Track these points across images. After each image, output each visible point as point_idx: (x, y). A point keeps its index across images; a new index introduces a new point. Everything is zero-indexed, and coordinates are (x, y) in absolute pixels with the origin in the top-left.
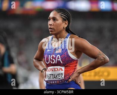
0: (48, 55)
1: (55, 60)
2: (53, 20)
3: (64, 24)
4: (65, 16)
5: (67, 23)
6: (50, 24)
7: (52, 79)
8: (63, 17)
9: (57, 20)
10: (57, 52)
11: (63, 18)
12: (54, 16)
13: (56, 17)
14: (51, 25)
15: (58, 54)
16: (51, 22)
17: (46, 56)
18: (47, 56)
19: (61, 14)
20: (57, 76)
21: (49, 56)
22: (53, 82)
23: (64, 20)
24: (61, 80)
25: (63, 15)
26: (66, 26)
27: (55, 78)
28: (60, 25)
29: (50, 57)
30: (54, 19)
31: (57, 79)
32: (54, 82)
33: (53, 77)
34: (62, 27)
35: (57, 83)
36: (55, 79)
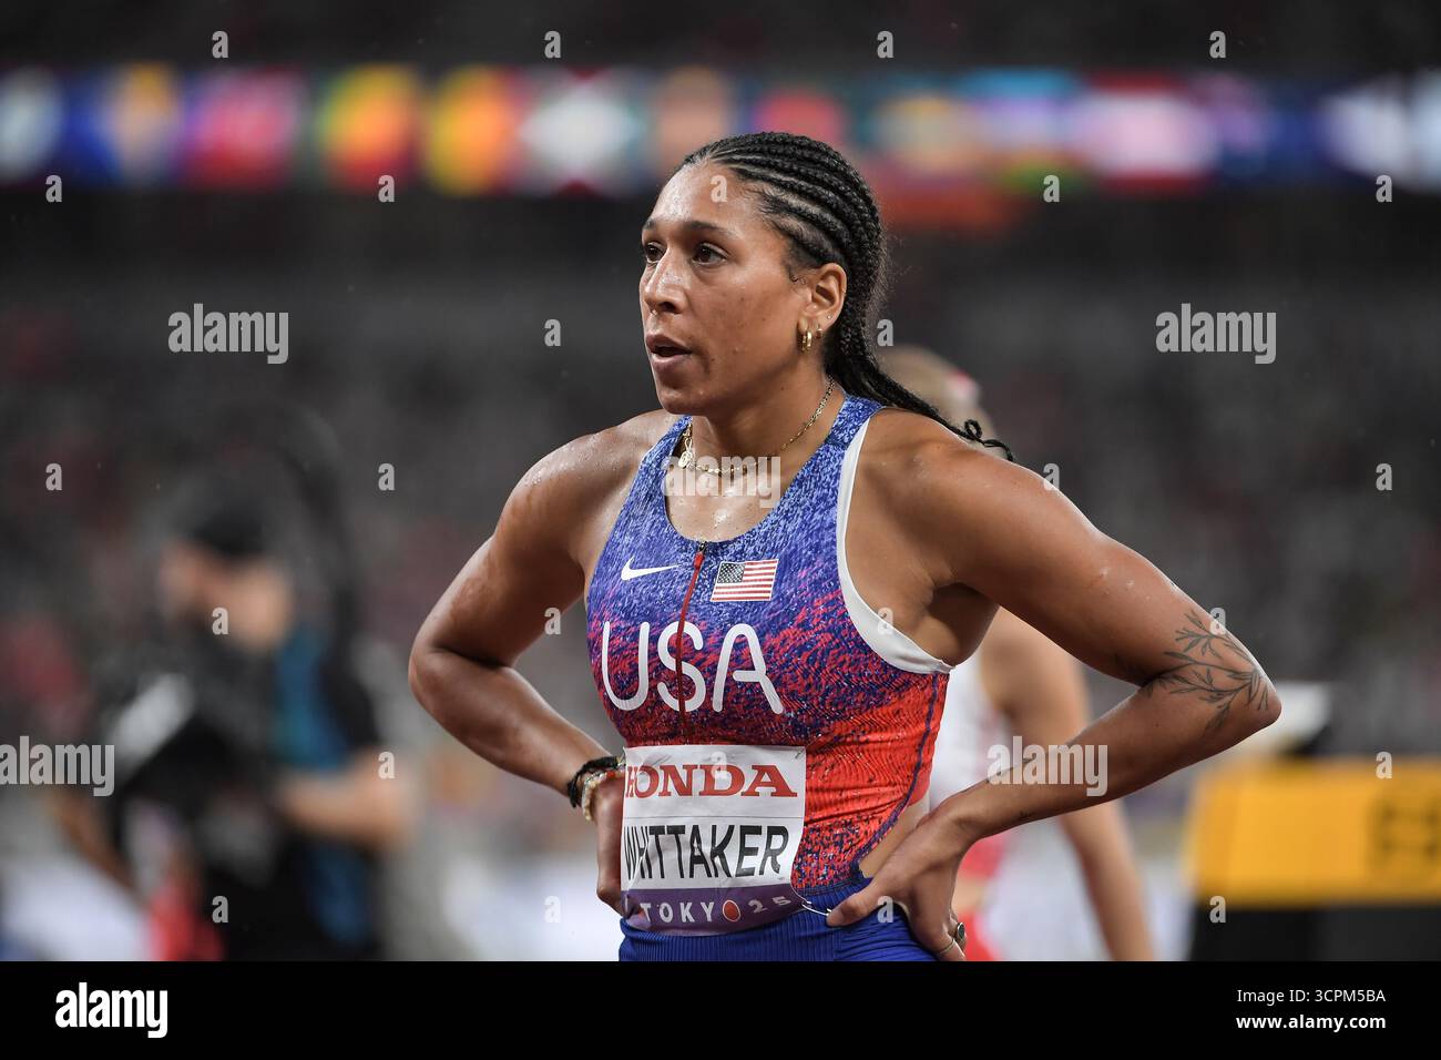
0: (632, 616)
1: (710, 673)
2: (682, 258)
3: (808, 294)
4: (814, 210)
5: (832, 285)
6: (661, 294)
7: (673, 881)
8: (793, 223)
9: (733, 256)
10: (724, 591)
11: (788, 233)
12: (702, 218)
13: (715, 221)
14: (669, 307)
15: (740, 612)
16: (665, 277)
17: (607, 627)
18: (615, 632)
19: (771, 191)
20: (718, 851)
21: (645, 628)
22: (686, 913)
23: (804, 255)
24: (766, 893)
25: (794, 201)
26: (826, 318)
27: (699, 869)
28: (765, 304)
29: (654, 643)
30: (701, 244)
31: (721, 882)
32: (697, 911)
33: (686, 854)
34: (779, 332)
35: (719, 923)
36: (700, 880)
